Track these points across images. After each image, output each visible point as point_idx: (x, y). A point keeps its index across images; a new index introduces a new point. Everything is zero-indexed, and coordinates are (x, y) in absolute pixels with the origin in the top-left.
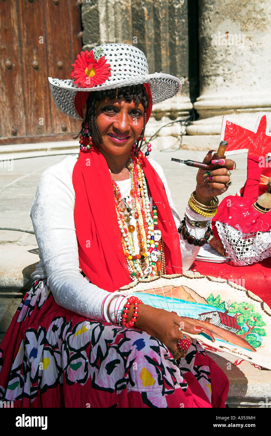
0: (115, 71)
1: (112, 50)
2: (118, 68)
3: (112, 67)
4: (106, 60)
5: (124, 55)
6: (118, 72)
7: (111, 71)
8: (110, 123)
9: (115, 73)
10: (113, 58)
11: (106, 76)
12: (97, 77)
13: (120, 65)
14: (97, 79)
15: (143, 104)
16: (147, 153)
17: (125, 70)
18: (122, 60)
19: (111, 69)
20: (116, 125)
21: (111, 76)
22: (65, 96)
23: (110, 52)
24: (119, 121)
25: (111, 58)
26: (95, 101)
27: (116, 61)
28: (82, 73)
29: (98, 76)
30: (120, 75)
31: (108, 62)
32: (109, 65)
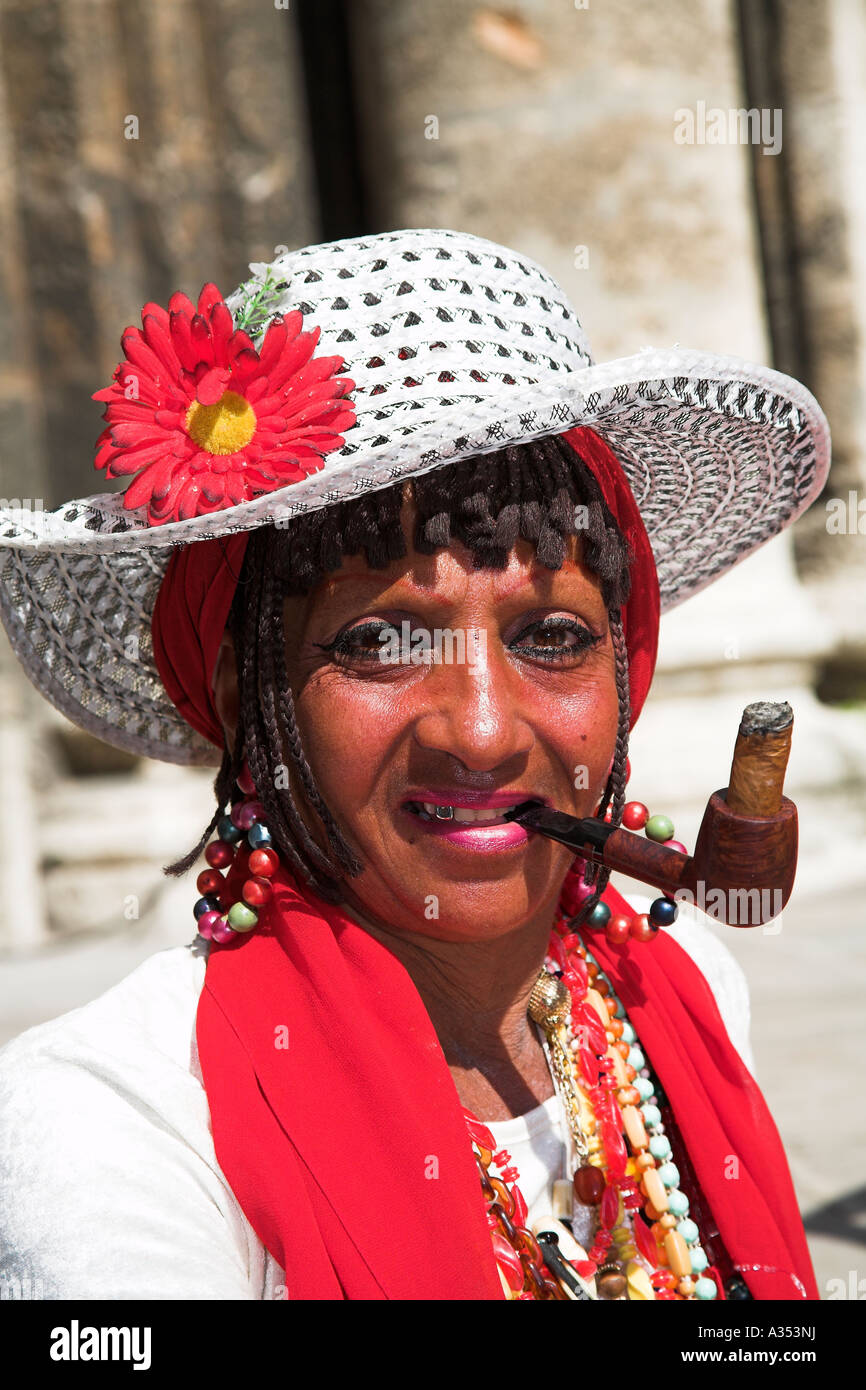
0: (379, 389)
1: (345, 274)
2: (396, 369)
3: (359, 374)
4: (314, 339)
5: (422, 288)
6: (397, 392)
7: (353, 395)
8: (393, 727)
9: (381, 402)
10: (359, 318)
11: (325, 429)
12: (269, 447)
13: (405, 354)
14: (270, 455)
15: (590, 570)
16: (667, 906)
17: (446, 377)
18: (413, 320)
19: (350, 385)
20: (436, 731)
21: (356, 425)
22: (90, 624)
23: (331, 286)
24: (446, 700)
25: (342, 320)
26: (277, 603)
27: (379, 331)
28: (166, 433)
29: (275, 438)
30: (416, 406)
31: (325, 349)
32: (339, 366)
